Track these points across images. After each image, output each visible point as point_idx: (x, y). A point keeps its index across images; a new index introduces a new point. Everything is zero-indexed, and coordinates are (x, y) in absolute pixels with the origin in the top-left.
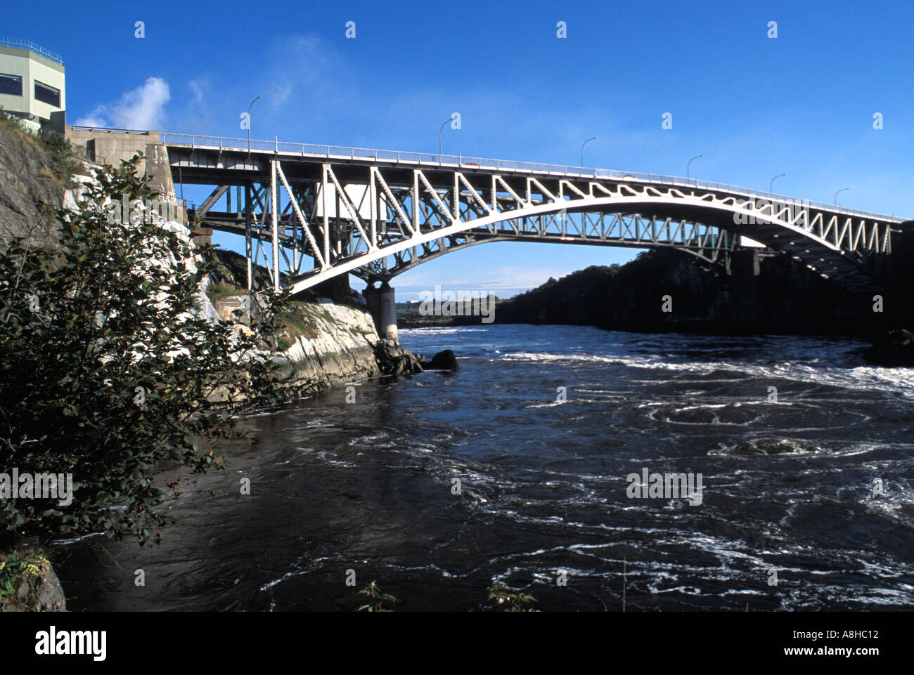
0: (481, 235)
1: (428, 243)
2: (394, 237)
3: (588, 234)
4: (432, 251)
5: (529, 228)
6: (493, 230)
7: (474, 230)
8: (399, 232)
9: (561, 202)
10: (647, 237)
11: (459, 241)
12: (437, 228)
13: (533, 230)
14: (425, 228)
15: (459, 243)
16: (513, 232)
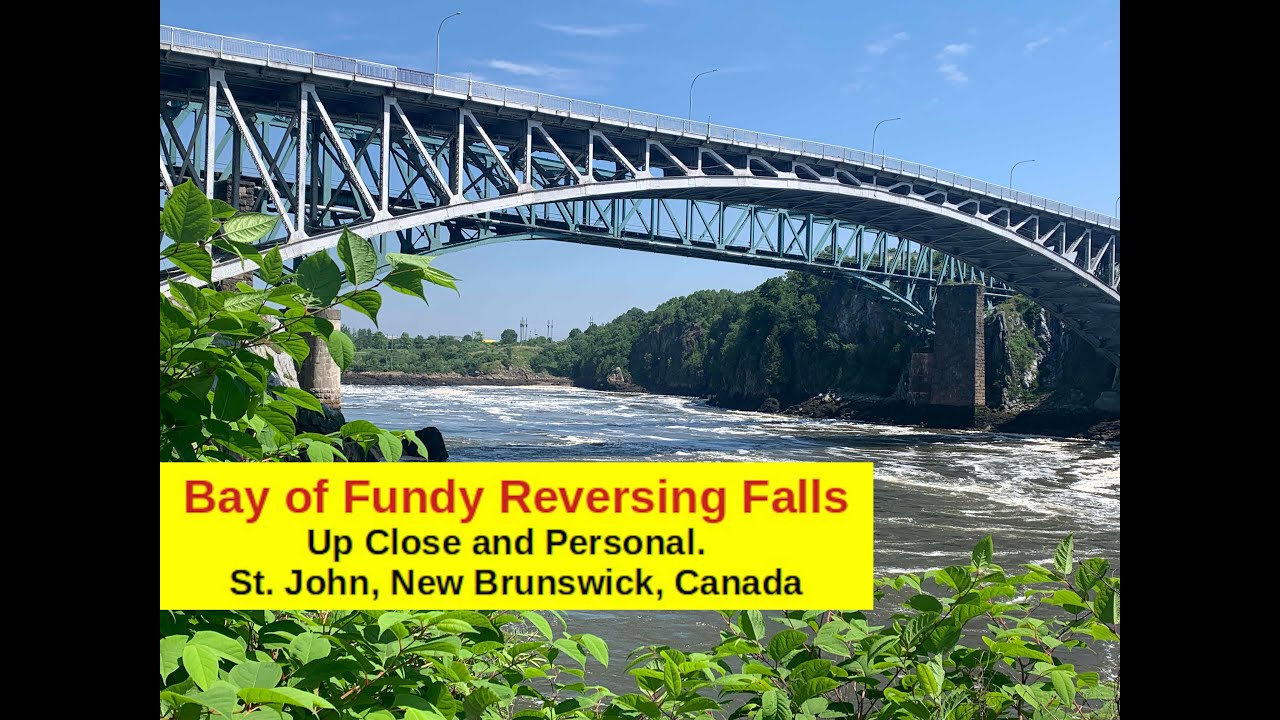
0: (508, 226)
1: (409, 231)
2: (346, 216)
3: (696, 238)
4: (416, 247)
5: (593, 220)
6: (529, 219)
7: (493, 215)
8: (357, 208)
9: (647, 178)
10: (796, 251)
11: (467, 233)
12: (426, 207)
13: (602, 225)
14: (402, 205)
15: (467, 237)
16: (565, 225)
